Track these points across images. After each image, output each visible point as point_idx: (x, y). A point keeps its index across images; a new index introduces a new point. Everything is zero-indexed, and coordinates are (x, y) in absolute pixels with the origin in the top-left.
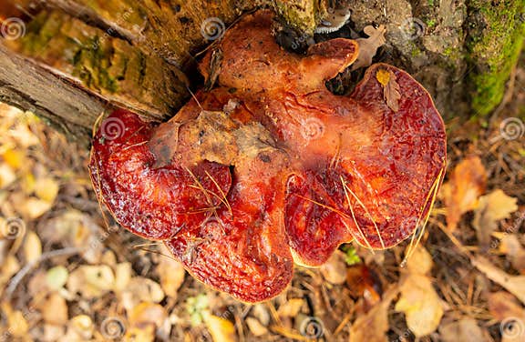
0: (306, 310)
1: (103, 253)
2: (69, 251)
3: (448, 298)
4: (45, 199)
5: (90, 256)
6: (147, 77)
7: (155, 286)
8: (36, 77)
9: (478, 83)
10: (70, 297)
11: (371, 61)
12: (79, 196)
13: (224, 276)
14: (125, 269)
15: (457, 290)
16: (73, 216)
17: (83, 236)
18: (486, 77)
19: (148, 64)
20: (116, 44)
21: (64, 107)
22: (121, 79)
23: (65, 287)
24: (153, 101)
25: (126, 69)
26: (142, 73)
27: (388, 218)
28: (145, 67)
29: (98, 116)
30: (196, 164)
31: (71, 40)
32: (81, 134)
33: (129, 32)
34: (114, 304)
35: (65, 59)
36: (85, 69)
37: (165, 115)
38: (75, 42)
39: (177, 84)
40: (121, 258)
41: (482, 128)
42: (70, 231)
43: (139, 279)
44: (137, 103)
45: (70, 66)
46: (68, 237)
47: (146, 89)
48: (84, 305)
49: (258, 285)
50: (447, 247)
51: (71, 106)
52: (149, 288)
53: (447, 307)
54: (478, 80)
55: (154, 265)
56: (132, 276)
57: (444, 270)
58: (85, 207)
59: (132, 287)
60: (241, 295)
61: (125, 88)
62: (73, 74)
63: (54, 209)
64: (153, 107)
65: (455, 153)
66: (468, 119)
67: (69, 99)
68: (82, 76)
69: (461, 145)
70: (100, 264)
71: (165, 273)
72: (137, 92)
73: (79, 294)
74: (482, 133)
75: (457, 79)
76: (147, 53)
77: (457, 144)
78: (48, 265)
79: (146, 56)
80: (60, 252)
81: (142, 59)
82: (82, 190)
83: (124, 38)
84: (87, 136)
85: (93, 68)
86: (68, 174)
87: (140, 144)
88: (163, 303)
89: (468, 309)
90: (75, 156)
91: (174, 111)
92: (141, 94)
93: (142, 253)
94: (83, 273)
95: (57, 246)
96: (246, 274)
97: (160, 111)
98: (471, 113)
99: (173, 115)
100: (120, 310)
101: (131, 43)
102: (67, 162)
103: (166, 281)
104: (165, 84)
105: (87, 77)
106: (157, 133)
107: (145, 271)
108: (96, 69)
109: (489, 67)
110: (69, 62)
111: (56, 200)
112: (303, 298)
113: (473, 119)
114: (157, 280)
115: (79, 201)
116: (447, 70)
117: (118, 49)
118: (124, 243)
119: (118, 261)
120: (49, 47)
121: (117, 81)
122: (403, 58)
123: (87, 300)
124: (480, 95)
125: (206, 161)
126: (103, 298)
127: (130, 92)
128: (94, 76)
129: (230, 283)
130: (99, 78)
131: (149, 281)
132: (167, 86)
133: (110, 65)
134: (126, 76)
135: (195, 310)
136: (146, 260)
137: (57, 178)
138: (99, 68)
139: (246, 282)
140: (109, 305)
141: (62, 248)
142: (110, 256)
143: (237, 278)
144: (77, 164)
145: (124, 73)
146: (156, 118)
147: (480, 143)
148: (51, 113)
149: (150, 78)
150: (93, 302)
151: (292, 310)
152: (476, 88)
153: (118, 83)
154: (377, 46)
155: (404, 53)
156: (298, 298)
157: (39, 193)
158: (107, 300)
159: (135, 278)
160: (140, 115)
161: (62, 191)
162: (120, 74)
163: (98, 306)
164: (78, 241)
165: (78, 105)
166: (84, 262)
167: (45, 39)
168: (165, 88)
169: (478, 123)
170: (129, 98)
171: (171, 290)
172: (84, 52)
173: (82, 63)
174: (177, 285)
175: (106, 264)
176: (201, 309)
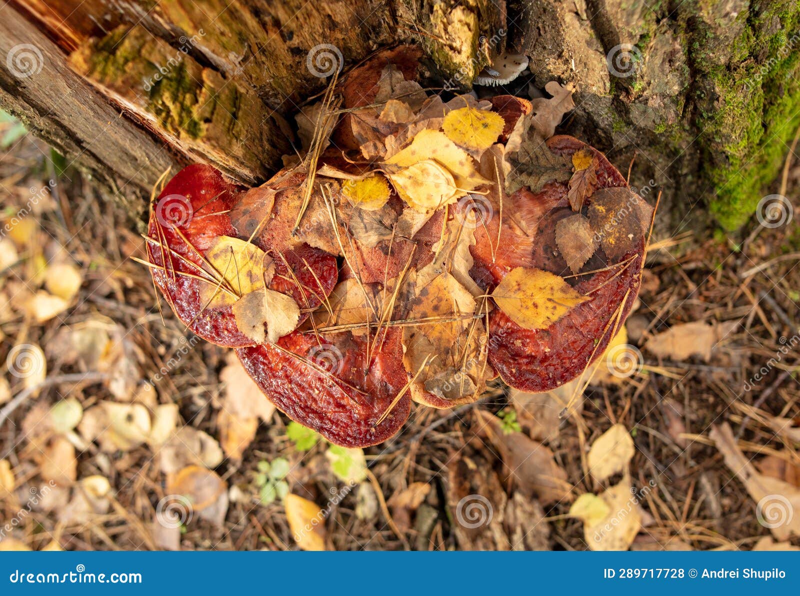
0: (433, 500)
1: (139, 385)
2: (88, 378)
3: (652, 507)
4: (62, 296)
5: (118, 388)
6: (239, 123)
7: (211, 443)
8: (92, 109)
9: (716, 180)
10: (83, 446)
11: (553, 131)
12: (111, 296)
13: (314, 406)
14: (168, 414)
15: (668, 497)
16: (99, 325)
17: (112, 357)
18: (724, 172)
19: (242, 106)
20: (206, 75)
21: (119, 154)
22: (207, 121)
23: (76, 430)
24: (245, 156)
25: (214, 108)
26: (235, 116)
27: (547, 350)
28: (239, 109)
29: (162, 172)
30: (292, 248)
31: (151, 66)
32: (133, 197)
33: (224, 60)
34: (147, 464)
35: (140, 88)
36: (163, 103)
37: (257, 178)
38: (156, 68)
39: (278, 136)
40: (165, 396)
41: (731, 251)
42: (92, 347)
43: (189, 430)
44: (223, 156)
45: (146, 98)
46: (89, 355)
47: (237, 138)
48: (102, 461)
49: (359, 423)
50: (657, 429)
51: (127, 154)
52: (203, 446)
53: (648, 520)
54: (715, 174)
55: (212, 411)
56: (177, 425)
57: (650, 463)
58: (118, 314)
59: (177, 442)
60: (334, 435)
61: (212, 133)
62: (147, 110)
63: (71, 311)
64: (242, 163)
65: (686, 287)
66: (711, 236)
67: (127, 145)
68: (158, 113)
69: (695, 276)
70: (132, 402)
71: (229, 425)
72: (225, 140)
73: (96, 443)
74: (731, 259)
75: (685, 171)
76: (242, 90)
77: (690, 273)
78: (54, 395)
79: (241, 94)
80: (73, 377)
81: (236, 98)
82: (116, 286)
83: (215, 68)
84: (142, 201)
85: (174, 103)
86: (100, 260)
87: (220, 213)
88: (220, 469)
89: (681, 526)
90: (112, 235)
91: (270, 174)
92: (230, 143)
93: (196, 391)
94: (105, 412)
95: (70, 369)
96: (343, 407)
97: (252, 171)
98: (713, 227)
99: (268, 178)
100: (153, 474)
101: (224, 76)
102: (98, 242)
103: (227, 437)
104: (261, 134)
105: (164, 114)
106: (244, 200)
107: (198, 420)
108: (178, 105)
109: (727, 157)
110: (145, 93)
111: (76, 296)
112: (430, 483)
113: (718, 237)
114: (215, 434)
115: (111, 304)
116: (668, 156)
117: (208, 82)
118: (172, 374)
119: (159, 401)
120: (124, 72)
121: (202, 123)
122: (600, 132)
123: (106, 454)
124: (719, 198)
125: (306, 245)
126: (131, 452)
127: (217, 140)
128: (174, 113)
129: (321, 416)
130: (180, 116)
131: (203, 435)
132: (265, 137)
133: (197, 101)
134: (214, 117)
135: (268, 480)
136: (201, 403)
137: (80, 265)
138: (182, 104)
139: (343, 417)
140: (138, 464)
141: (79, 372)
142: (148, 391)
143: (330, 411)
144: (113, 247)
145: (212, 113)
146: (244, 181)
147: (726, 277)
148: (98, 160)
149: (243, 125)
150: (115, 457)
151: (412, 499)
152: (713, 187)
153: (204, 126)
154: (563, 111)
155: (602, 125)
156: (424, 482)
157: (51, 285)
158: (137, 455)
159: (181, 429)
160: (224, 174)
161: (87, 286)
162: (207, 115)
163: (123, 464)
164: (102, 364)
165: (138, 153)
166: (109, 397)
167: (121, 61)
168: (261, 140)
169: (726, 244)
170: (214, 147)
171: (234, 451)
172: (165, 81)
173: (161, 96)
174: (245, 444)
175: (141, 403)
176: (277, 480)
